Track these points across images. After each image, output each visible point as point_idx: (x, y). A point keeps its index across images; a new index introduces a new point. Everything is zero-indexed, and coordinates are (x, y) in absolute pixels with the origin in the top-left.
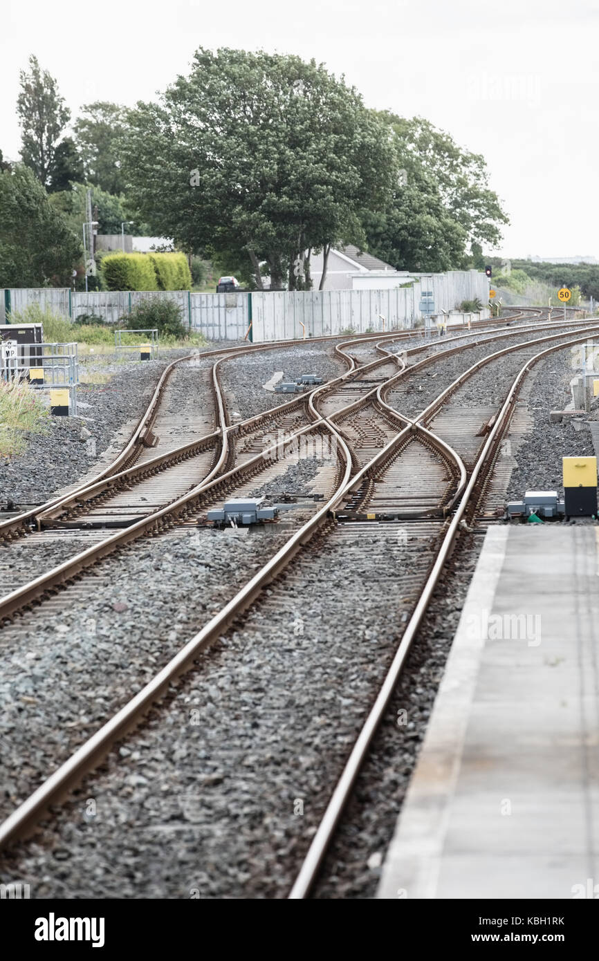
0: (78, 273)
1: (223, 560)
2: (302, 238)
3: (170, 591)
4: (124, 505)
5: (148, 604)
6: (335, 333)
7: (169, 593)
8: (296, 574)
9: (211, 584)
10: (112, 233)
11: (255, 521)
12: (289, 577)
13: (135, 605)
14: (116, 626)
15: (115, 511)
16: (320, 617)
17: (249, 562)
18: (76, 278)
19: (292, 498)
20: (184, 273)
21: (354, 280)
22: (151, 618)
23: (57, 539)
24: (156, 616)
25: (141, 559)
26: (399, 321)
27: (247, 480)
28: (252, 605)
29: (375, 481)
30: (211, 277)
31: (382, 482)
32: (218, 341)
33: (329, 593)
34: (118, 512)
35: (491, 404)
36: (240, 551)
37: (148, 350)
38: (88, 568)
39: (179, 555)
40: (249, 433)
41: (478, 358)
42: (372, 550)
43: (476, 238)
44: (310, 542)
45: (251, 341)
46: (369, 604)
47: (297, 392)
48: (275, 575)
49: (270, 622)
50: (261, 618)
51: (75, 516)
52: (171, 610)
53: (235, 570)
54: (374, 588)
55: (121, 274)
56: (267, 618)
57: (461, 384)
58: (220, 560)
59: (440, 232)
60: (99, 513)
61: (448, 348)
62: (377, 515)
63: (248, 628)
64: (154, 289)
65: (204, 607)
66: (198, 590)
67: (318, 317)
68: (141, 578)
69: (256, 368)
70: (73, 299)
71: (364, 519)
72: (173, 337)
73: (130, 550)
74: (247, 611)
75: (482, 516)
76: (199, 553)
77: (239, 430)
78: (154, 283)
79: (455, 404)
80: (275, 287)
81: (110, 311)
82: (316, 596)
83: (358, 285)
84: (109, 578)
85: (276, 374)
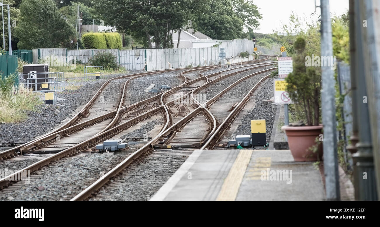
0: (73, 42)
1: (95, 167)
2: (169, 25)
3: (66, 181)
4: (64, 143)
5: (55, 187)
6: (184, 67)
7: (66, 182)
8: (127, 172)
9: (87, 177)
10: (89, 24)
11: (117, 149)
12: (124, 174)
13: (48, 187)
14: (36, 197)
15: (58, 146)
16: (131, 192)
17: (107, 167)
18: (73, 44)
19: (138, 139)
20: (119, 41)
21: (193, 43)
22: (55, 193)
23: (27, 158)
24: (57, 192)
25: (59, 167)
26: (213, 61)
27: (121, 131)
28: (102, 187)
29: (177, 131)
30: (133, 43)
31: (180, 132)
32: (132, 71)
33: (139, 181)
34: (59, 146)
35: (240, 97)
36: (105, 163)
37: (99, 75)
38: (34, 171)
39: (76, 165)
40: (131, 111)
41: (241, 77)
42: (165, 162)
43: (248, 25)
44: (138, 159)
45: (146, 71)
46: (154, 185)
47: (158, 92)
48: (117, 173)
49: (109, 194)
50: (104, 192)
51: (40, 148)
52: (65, 189)
53: (100, 171)
54: (160, 178)
55: (91, 42)
56: (107, 192)
57: (230, 88)
58: (94, 167)
59: (232, 22)
60: (51, 147)
61: (230, 73)
62: (171, 146)
63: (98, 197)
64: (106, 48)
65: (80, 188)
66: (80, 180)
67: (176, 60)
68: (56, 175)
69: (144, 82)
70: (68, 53)
71: (165, 148)
72: (112, 69)
73: (57, 163)
74: (99, 189)
75: (217, 146)
76: (85, 164)
77: (126, 109)
78: (105, 46)
79: (225, 97)
80: (157, 47)
81: (84, 58)
82: (133, 182)
83: (195, 45)
84: (42, 175)
85: (151, 85)
